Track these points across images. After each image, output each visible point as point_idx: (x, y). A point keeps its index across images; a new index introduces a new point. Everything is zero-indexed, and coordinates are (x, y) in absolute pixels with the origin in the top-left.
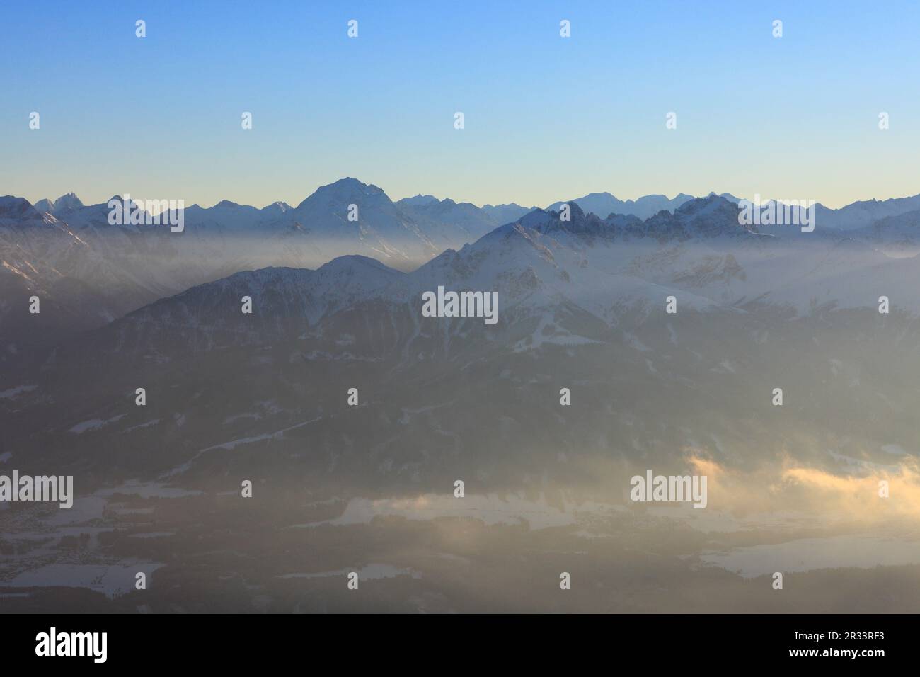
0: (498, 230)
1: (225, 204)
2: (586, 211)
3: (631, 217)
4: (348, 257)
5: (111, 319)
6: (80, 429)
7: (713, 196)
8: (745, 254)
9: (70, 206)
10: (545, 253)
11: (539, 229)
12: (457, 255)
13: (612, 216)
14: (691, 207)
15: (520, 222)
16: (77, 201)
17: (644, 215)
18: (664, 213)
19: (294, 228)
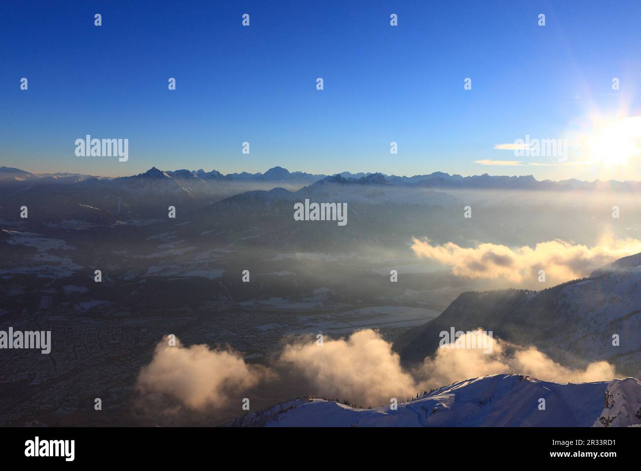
0: (319, 181)
1: (244, 173)
2: (342, 177)
3: (354, 179)
4: (278, 188)
5: (212, 204)
6: (203, 233)
7: (377, 173)
8: (385, 189)
9: (201, 173)
10: (331, 188)
11: (330, 181)
12: (307, 188)
13: (349, 178)
14: (371, 176)
15: (325, 179)
16: (203, 171)
17: (358, 178)
18: (363, 178)
19: (263, 180)
